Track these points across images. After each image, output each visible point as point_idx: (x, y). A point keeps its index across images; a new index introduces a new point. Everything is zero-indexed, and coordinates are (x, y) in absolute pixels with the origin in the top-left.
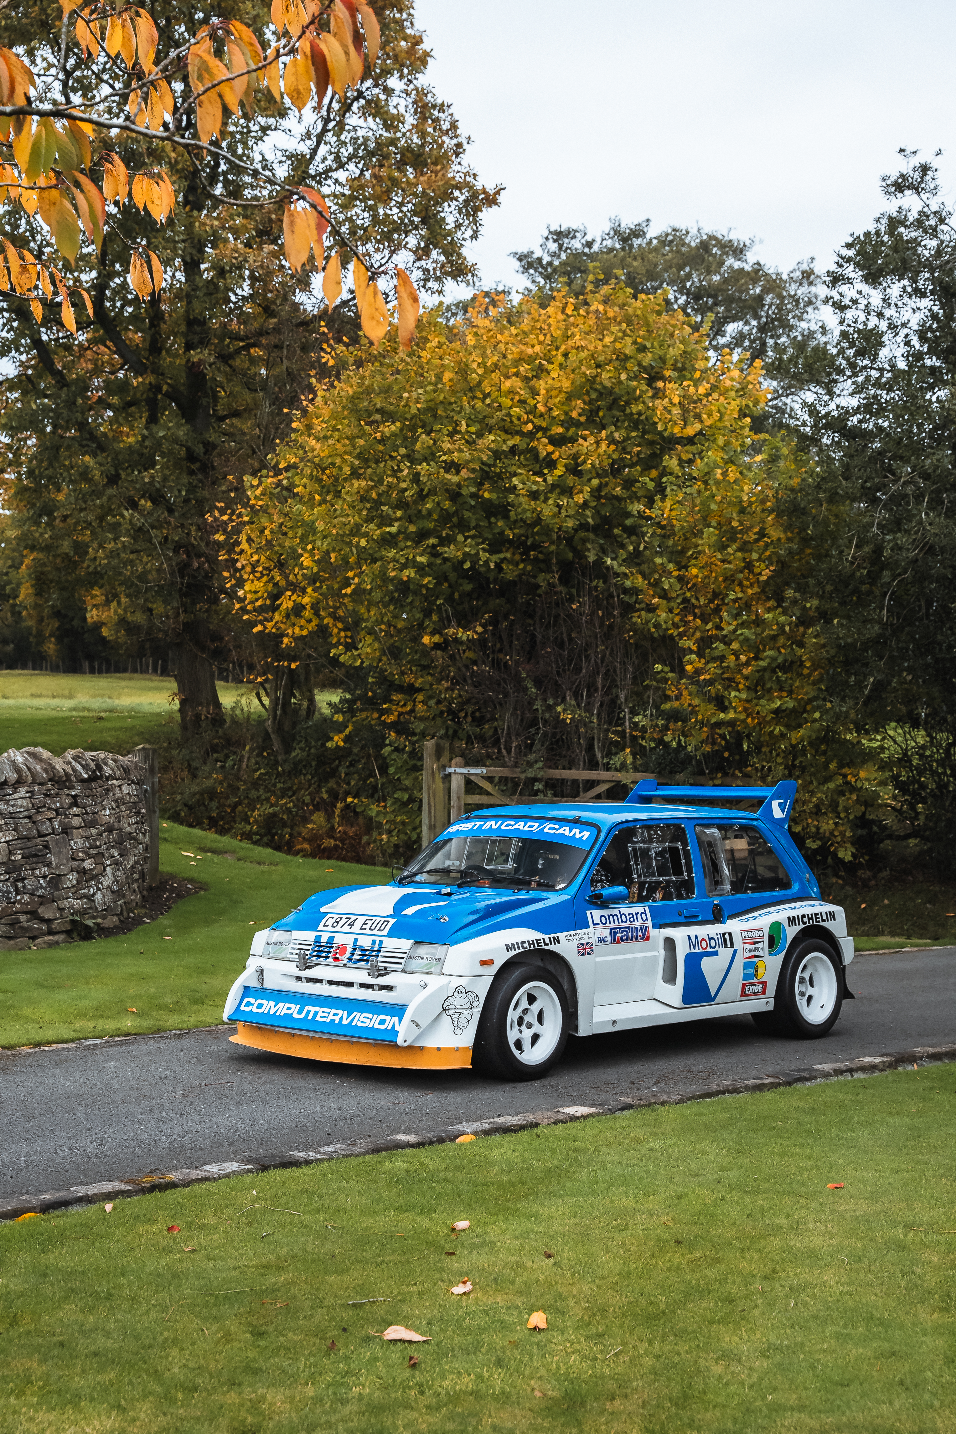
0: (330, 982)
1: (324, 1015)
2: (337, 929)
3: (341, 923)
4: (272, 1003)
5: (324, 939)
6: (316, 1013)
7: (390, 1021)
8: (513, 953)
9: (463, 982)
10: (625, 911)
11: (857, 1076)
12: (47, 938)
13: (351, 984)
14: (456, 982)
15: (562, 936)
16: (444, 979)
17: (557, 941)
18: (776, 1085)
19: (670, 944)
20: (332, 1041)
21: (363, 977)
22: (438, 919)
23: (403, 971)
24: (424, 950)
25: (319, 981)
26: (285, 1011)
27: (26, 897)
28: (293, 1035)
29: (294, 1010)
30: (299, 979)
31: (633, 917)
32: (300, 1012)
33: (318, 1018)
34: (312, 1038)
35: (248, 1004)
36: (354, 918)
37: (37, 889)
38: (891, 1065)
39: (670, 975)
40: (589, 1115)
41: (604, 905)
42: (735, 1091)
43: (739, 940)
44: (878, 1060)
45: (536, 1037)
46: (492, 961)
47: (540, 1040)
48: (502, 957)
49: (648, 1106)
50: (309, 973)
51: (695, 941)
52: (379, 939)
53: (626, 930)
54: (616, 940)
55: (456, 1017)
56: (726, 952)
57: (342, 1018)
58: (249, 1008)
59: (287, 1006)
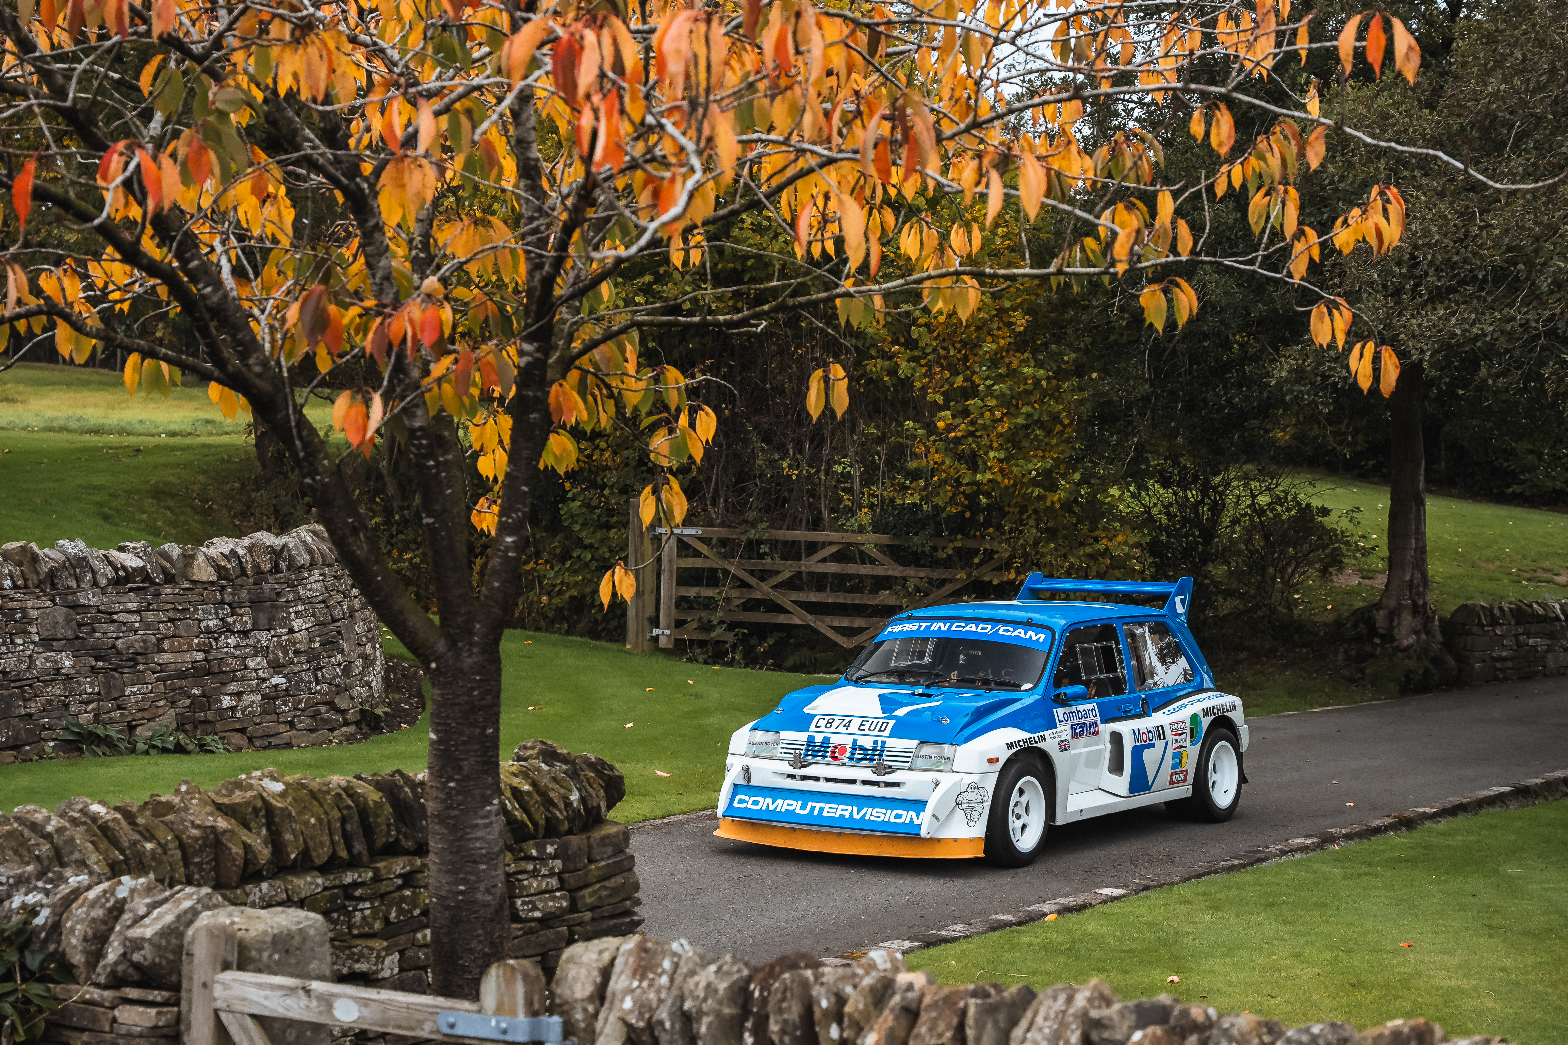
0: (828, 780)
1: (830, 810)
2: (832, 729)
3: (835, 724)
4: (769, 800)
5: (819, 739)
6: (822, 809)
7: (907, 816)
8: (1013, 751)
9: (975, 778)
10: (1081, 708)
11: (1298, 856)
12: (344, 729)
13: (853, 782)
14: (968, 779)
15: (1046, 733)
16: (956, 777)
17: (1043, 738)
18: (1244, 866)
19: (1117, 739)
20: (840, 834)
21: (868, 775)
22: (939, 721)
23: (910, 769)
24: (927, 750)
25: (817, 779)
26: (785, 807)
27: (325, 686)
28: (794, 829)
29: (796, 806)
30: (792, 777)
31: (1086, 713)
32: (803, 807)
33: (825, 814)
34: (817, 832)
35: (741, 801)
36: (847, 719)
37: (334, 678)
38: (1320, 846)
39: (1117, 767)
40: (1124, 896)
41: (1064, 704)
42: (1216, 872)
43: (1168, 732)
44: (1309, 841)
45: (1024, 827)
46: (997, 760)
47: (1027, 830)
48: (1004, 755)
49: (1160, 886)
50: (805, 772)
51: (1137, 734)
52: (880, 740)
53: (1082, 726)
54: (1075, 735)
55: (968, 811)
56: (1160, 744)
57: (852, 813)
58: (744, 805)
59: (787, 802)
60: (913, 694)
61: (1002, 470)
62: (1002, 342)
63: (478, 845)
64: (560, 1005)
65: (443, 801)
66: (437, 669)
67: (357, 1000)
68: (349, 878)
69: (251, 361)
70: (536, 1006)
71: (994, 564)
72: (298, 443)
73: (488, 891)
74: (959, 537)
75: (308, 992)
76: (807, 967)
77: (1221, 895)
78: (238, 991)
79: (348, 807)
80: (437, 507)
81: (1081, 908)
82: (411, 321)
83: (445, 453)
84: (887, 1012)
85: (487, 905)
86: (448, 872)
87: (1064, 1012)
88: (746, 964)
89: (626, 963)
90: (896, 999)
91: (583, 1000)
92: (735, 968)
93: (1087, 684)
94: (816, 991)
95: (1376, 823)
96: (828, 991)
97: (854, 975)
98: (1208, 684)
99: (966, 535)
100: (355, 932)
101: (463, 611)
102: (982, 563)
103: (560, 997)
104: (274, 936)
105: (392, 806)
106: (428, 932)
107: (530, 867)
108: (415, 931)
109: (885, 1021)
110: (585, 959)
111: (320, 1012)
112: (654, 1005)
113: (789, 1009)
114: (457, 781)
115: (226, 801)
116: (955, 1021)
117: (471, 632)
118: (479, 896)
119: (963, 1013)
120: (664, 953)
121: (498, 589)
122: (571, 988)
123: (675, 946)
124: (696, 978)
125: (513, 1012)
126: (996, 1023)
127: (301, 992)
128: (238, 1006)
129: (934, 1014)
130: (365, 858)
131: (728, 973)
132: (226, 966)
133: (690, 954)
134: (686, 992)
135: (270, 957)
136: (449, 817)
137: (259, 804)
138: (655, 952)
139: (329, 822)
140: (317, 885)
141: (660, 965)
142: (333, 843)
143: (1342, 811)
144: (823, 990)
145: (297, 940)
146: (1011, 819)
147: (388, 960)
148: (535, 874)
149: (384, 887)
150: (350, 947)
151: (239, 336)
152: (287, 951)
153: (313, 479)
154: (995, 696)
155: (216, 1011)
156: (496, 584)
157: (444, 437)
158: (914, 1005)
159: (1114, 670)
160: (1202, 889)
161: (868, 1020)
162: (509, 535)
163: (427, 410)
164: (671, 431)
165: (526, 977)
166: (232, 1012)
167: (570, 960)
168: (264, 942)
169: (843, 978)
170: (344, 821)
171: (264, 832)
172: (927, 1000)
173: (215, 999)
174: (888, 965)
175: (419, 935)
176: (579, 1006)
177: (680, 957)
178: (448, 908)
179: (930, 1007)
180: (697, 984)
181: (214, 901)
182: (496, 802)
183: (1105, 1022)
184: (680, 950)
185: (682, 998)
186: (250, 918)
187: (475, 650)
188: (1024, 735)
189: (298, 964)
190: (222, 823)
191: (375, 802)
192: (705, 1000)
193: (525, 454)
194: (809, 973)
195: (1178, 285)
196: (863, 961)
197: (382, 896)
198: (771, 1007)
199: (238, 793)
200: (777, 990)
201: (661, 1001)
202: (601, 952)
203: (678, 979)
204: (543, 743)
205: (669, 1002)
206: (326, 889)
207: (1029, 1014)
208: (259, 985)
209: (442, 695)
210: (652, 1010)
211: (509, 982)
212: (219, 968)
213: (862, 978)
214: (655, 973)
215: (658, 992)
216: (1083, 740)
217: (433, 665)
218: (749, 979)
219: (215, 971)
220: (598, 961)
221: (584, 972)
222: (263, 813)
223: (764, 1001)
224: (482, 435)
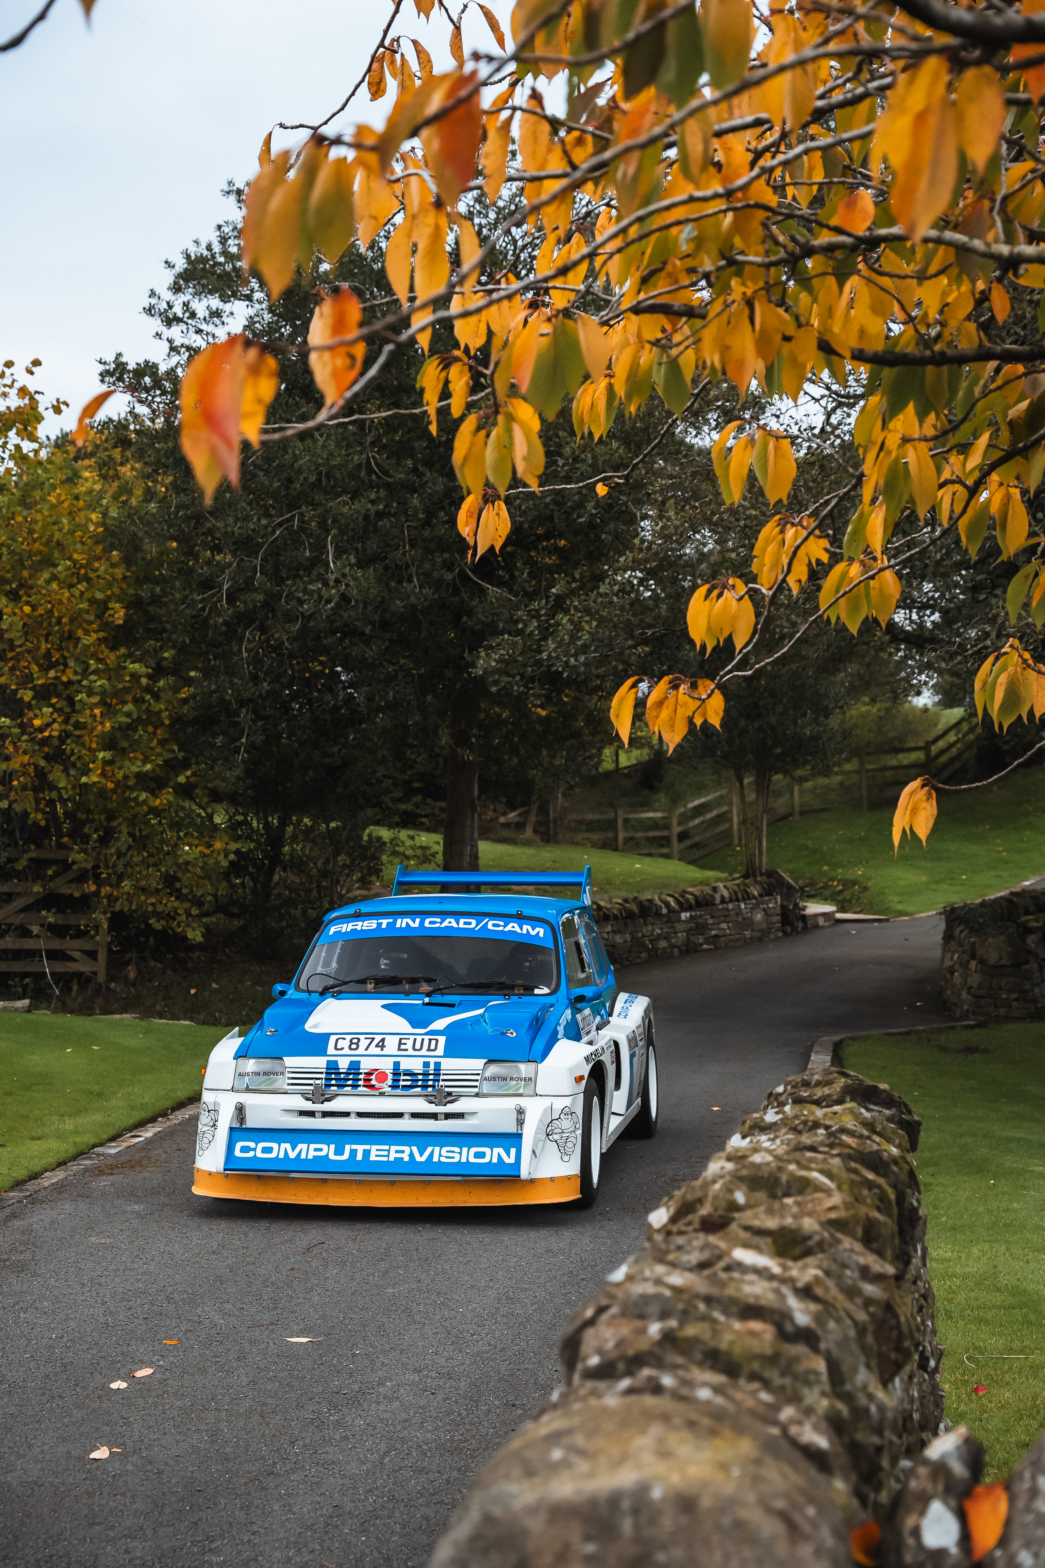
0: (360, 1115)
1: (377, 1153)
2: (361, 1051)
3: (363, 1044)
4: (286, 1145)
5: (344, 1064)
6: (367, 1153)
7: (493, 1154)
8: (590, 1066)
9: (566, 1101)
10: (586, 1013)
13: (399, 1115)
14: (559, 1103)
16: (544, 1102)
17: (603, 1049)
20: (393, 1183)
21: (422, 1105)
23: (477, 1095)
25: (347, 1114)
28: (325, 1180)
29: (328, 1150)
30: (311, 1114)
31: (589, 1019)
32: (338, 1153)
33: (373, 1158)
34: (360, 1182)
35: (244, 1149)
46: (582, 1077)
48: (586, 1072)
50: (328, 1106)
51: (629, 1041)
52: (432, 1061)
55: (561, 1143)
56: (637, 1052)
57: (411, 1155)
58: (251, 1154)
59: (313, 1146)
61: (104, 773)
62: (94, 636)
159: (585, 969)
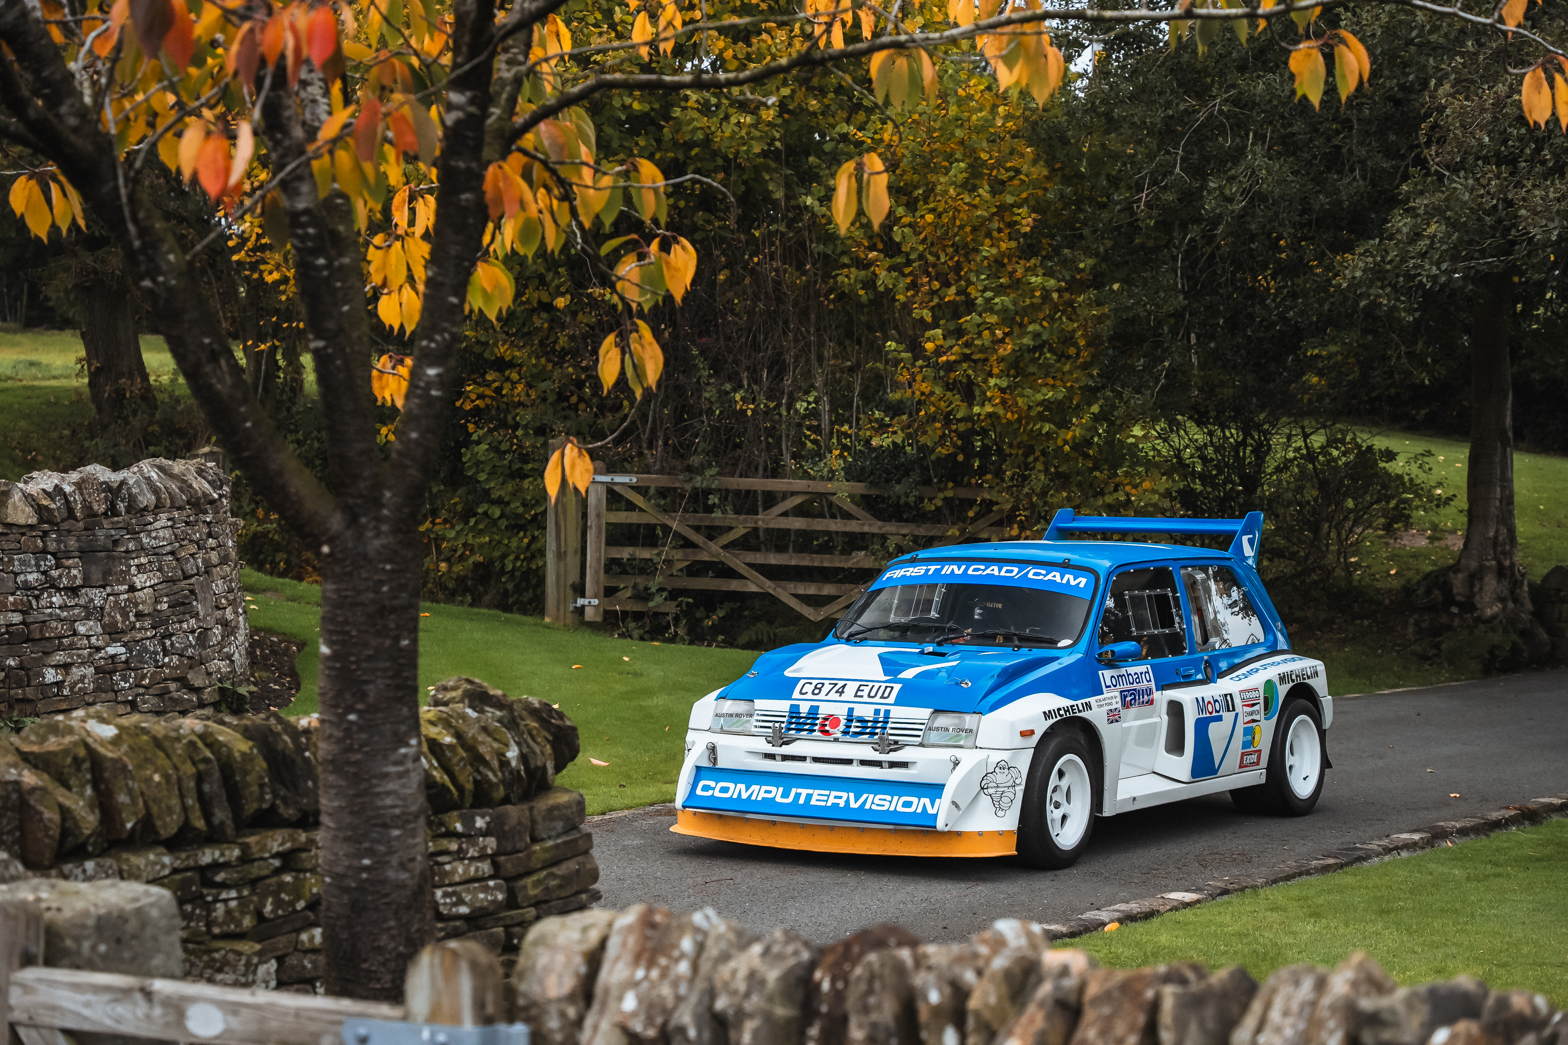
0: (816, 760)
1: (819, 798)
2: (822, 696)
3: (825, 690)
4: (742, 786)
5: (804, 708)
6: (809, 797)
7: (919, 804)
8: (1051, 722)
9: (1005, 755)
10: (1132, 670)
11: (1404, 854)
13: (849, 762)
14: (996, 757)
15: (1092, 700)
16: (980, 755)
17: (1088, 706)
18: (1341, 866)
19: (1176, 710)
20: (832, 828)
21: (868, 753)
22: (958, 684)
23: (921, 745)
24: (943, 721)
25: (803, 759)
26: (762, 795)
27: (175, 658)
28: (774, 823)
29: (776, 793)
30: (771, 756)
31: (1139, 677)
32: (785, 795)
33: (813, 802)
34: (804, 826)
35: (706, 788)
36: (841, 684)
37: (186, 648)
38: (1429, 843)
39: (1176, 745)
40: (1198, 901)
41: (1111, 664)
42: (1308, 873)
43: (1238, 701)
44: (1416, 837)
45: (1064, 818)
46: (1032, 732)
47: (1068, 822)
48: (1041, 727)
49: (1242, 890)
50: (786, 750)
51: (1201, 704)
52: (883, 708)
53: (1134, 692)
54: (1126, 705)
55: (996, 797)
56: (1228, 717)
57: (847, 801)
58: (710, 793)
59: (764, 788)
60: (922, 652)
61: (1003, 402)
62: (1004, 246)
63: (389, 801)
64: (526, 1008)
65: (339, 741)
66: (331, 554)
67: (221, 1004)
68: (207, 856)
69: (64, 109)
70: (490, 1009)
71: (993, 517)
72: (132, 228)
73: (402, 866)
74: (950, 485)
75: (148, 994)
76: (900, 944)
77: (1320, 901)
78: (45, 995)
79: (206, 760)
80: (330, 325)
81: (1149, 915)
82: (293, 28)
83: (341, 254)
84: (1032, 1009)
85: (401, 886)
86: (346, 840)
87: (1314, 1004)
88: (807, 944)
89: (624, 945)
90: (1046, 989)
91: (560, 1000)
92: (790, 949)
93: (1138, 639)
94: (919, 979)
95: (1495, 815)
96: (940, 978)
97: (976, 956)
98: (1282, 644)
99: (958, 484)
100: (216, 930)
101: (367, 473)
102: (978, 517)
103: (525, 995)
104: (99, 918)
105: (266, 759)
106: (318, 932)
107: (454, 847)
108: (298, 931)
109: (1032, 1021)
110: (561, 940)
111: (167, 1025)
112: (670, 1003)
113: (879, 1007)
114: (359, 712)
115: (35, 749)
116: (1141, 1019)
117: (378, 503)
118: (391, 874)
119: (1154, 1008)
120: (682, 929)
121: (417, 442)
122: (541, 982)
123: (698, 918)
124: (732, 964)
125: (456, 1019)
126: (1202, 1023)
127: (138, 996)
128: (45, 1018)
129: (1106, 1010)
130: (230, 831)
131: (780, 957)
132: (28, 961)
133: (722, 928)
134: (719, 985)
135: (94, 948)
136: (348, 763)
137: (82, 753)
138: (668, 928)
139: (179, 780)
140: (164, 866)
141: (676, 946)
142: (185, 808)
143: (1447, 803)
144: (931, 978)
145: (132, 925)
146: (1049, 807)
147: (262, 970)
148: (460, 856)
149: (255, 870)
150: (210, 951)
151: (46, 73)
152: (119, 941)
153: (154, 281)
154: (1025, 655)
155: (12, 1027)
156: (414, 435)
157: (339, 233)
158: (1072, 998)
159: (1171, 624)
160: (1295, 892)
161: (1003, 1020)
162: (432, 365)
163: (314, 185)
164: (641, 257)
165: (474, 966)
166: (36, 1027)
167: (541, 941)
168: (84, 927)
169: (960, 960)
170: (200, 778)
171: (89, 791)
172: (1093, 990)
173: (11, 1009)
174: (1023, 942)
175: (304, 937)
176: (553, 1010)
177: (705, 934)
178: (347, 890)
179: (1097, 1001)
180: (734, 973)
181: (12, 870)
182: (413, 742)
183: (1386, 1016)
184: (704, 924)
185: (711, 994)
186: (63, 894)
187: (385, 528)
188: (1065, 702)
189: (133, 959)
190: (29, 778)
191: (243, 754)
192: (747, 995)
193: (454, 250)
194: (905, 954)
195: (1343, 41)
196: (987, 935)
197: (254, 883)
198: (851, 1002)
199: (53, 739)
200: (859, 979)
201: (679, 999)
202: (585, 930)
203: (705, 966)
204: (469, 681)
205: (694, 999)
206: (175, 871)
207: (1257, 1006)
208: (76, 987)
209: (337, 591)
210: (668, 1013)
211: (450, 975)
212: (16, 961)
213: (988, 960)
214: (670, 957)
215: (675, 984)
216: (1133, 711)
217: (326, 549)
218: (812, 966)
219: (11, 968)
220: (581, 942)
221: (560, 958)
222: (87, 765)
223: (838, 996)
224: (384, 265)
